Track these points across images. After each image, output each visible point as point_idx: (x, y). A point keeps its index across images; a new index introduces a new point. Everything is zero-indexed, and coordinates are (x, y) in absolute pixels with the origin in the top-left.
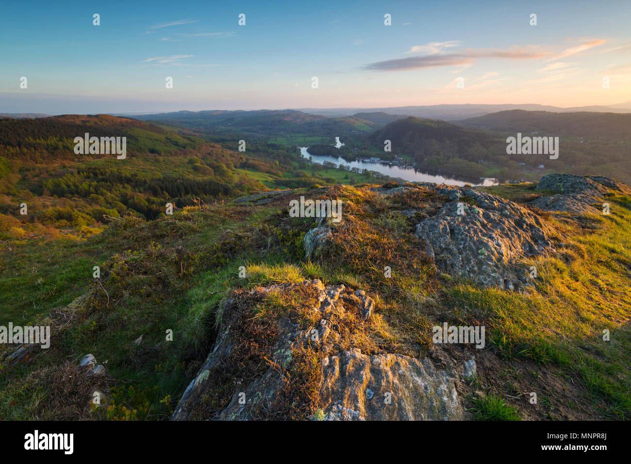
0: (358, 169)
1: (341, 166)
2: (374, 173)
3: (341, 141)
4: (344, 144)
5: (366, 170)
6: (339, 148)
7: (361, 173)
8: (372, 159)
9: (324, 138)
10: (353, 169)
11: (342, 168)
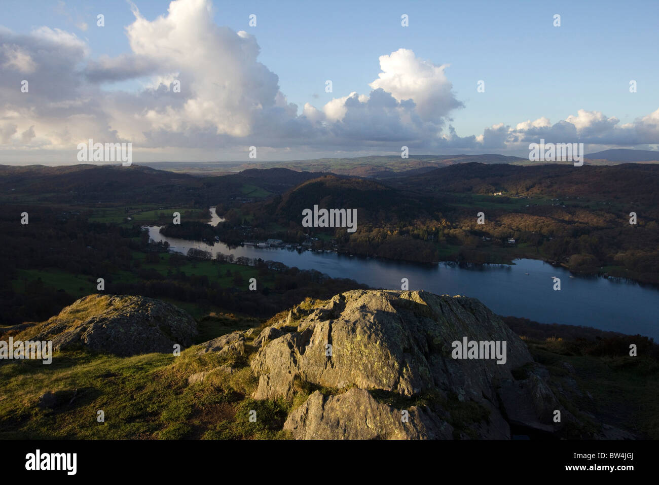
0: (248, 259)
1: (220, 256)
2: (273, 264)
3: (220, 214)
4: (224, 220)
5: (260, 259)
6: (215, 226)
7: (253, 265)
8: (271, 241)
9: (190, 210)
10: (240, 259)
11: (221, 259)
